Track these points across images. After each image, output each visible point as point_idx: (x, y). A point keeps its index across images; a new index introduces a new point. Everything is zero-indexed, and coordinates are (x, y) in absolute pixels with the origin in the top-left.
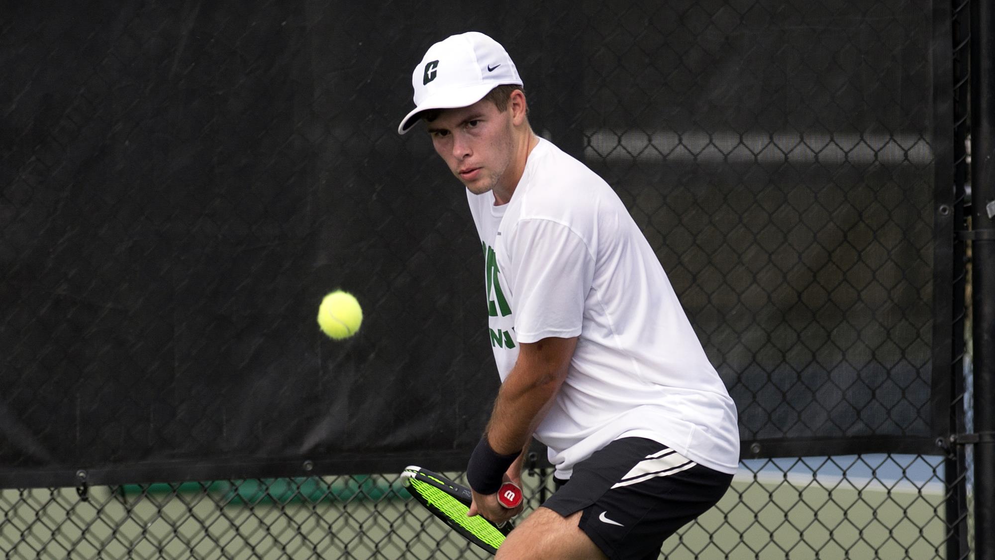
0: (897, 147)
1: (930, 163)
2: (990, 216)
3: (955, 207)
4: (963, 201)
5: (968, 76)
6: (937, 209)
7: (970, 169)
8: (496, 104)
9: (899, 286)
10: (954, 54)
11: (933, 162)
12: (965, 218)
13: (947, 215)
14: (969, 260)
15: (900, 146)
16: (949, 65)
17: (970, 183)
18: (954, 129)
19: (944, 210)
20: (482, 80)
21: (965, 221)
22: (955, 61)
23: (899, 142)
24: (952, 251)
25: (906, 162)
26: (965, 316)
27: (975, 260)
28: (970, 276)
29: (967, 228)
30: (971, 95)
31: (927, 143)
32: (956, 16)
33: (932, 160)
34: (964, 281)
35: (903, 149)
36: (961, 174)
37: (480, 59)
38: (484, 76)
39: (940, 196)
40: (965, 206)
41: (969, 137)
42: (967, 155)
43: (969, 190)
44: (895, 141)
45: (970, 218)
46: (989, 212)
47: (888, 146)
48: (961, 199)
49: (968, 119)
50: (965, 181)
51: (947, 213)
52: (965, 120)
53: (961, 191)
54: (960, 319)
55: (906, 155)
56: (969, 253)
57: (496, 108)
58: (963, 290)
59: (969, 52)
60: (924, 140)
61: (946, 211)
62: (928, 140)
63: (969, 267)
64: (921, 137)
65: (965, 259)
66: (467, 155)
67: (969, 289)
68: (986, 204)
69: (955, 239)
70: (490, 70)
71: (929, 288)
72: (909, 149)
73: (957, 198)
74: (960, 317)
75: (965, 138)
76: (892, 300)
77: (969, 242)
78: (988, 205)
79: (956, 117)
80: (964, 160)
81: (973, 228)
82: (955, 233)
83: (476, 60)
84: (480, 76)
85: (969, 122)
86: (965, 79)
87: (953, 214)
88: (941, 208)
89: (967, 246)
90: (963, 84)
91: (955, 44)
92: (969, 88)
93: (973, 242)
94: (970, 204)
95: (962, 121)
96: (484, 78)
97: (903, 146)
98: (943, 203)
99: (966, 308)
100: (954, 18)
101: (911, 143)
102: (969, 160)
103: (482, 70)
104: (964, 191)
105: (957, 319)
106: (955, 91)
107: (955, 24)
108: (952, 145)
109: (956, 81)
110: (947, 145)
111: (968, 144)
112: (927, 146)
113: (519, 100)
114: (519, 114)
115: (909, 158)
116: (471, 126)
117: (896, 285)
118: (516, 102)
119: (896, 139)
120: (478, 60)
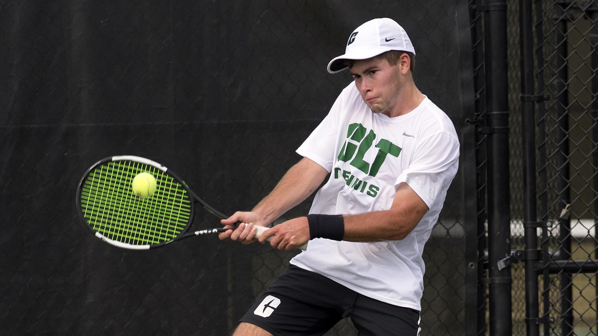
0: (442, 227)
1: (463, 237)
2: (500, 269)
3: (478, 264)
4: (483, 260)
5: (486, 184)
6: (467, 264)
7: (487, 242)
8: (389, 61)
9: (444, 313)
10: (477, 170)
11: (465, 236)
12: (485, 270)
13: (473, 269)
14: (487, 296)
15: (444, 226)
16: (474, 177)
17: (487, 249)
18: (478, 215)
19: (472, 266)
20: (380, 46)
21: (485, 272)
22: (477, 175)
23: (444, 224)
24: (476, 291)
25: (448, 237)
26: (485, 331)
27: (491, 296)
28: (488, 306)
29: (486, 276)
30: (488, 195)
31: (461, 225)
32: (478, 147)
33: (464, 235)
34: (484, 309)
35: (446, 229)
36: (482, 243)
37: (381, 34)
38: (382, 44)
39: (469, 257)
40: (485, 263)
41: (487, 221)
42: (485, 232)
43: (486, 253)
44: (441, 224)
45: (487, 270)
46: (499, 267)
47: (437, 226)
48: (481, 259)
49: (486, 209)
50: (485, 248)
51: (473, 267)
52: (484, 211)
53: (482, 254)
54: (482, 332)
55: (448, 232)
56: (488, 292)
57: (388, 63)
58: (484, 315)
59: (486, 169)
60: (459, 223)
61: (473, 266)
62: (462, 223)
63: (488, 300)
64: (457, 221)
65: (485, 295)
66: (369, 90)
67: (487, 314)
68: (497, 262)
69: (478, 283)
70: (387, 41)
71: (463, 313)
72: (450, 229)
73: (479, 259)
74: (482, 331)
75: (485, 222)
76: (440, 321)
77: (487, 285)
78: (499, 262)
79: (479, 209)
80: (484, 235)
81: (490, 277)
82: (478, 279)
83: (379, 34)
84: (379, 43)
85: (486, 212)
86: (484, 186)
87: (477, 268)
88: (470, 264)
89: (486, 287)
90: (483, 188)
91: (478, 164)
92: (486, 190)
93: (490, 285)
94: (487, 262)
95: (483, 210)
96: (381, 45)
97: (446, 227)
98: (471, 261)
99: (486, 325)
100: (477, 148)
101: (451, 225)
102: (487, 235)
103: (381, 40)
104: (484, 254)
105: (480, 332)
106: (478, 193)
107: (477, 152)
108: (476, 226)
109: (478, 187)
110: (473, 226)
111: (486, 225)
112: (461, 226)
113: (405, 59)
114: (406, 68)
115: (450, 234)
116: (372, 73)
117: (443, 311)
118: (403, 60)
119: (442, 222)
120: (380, 34)
